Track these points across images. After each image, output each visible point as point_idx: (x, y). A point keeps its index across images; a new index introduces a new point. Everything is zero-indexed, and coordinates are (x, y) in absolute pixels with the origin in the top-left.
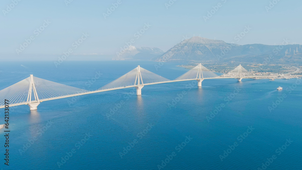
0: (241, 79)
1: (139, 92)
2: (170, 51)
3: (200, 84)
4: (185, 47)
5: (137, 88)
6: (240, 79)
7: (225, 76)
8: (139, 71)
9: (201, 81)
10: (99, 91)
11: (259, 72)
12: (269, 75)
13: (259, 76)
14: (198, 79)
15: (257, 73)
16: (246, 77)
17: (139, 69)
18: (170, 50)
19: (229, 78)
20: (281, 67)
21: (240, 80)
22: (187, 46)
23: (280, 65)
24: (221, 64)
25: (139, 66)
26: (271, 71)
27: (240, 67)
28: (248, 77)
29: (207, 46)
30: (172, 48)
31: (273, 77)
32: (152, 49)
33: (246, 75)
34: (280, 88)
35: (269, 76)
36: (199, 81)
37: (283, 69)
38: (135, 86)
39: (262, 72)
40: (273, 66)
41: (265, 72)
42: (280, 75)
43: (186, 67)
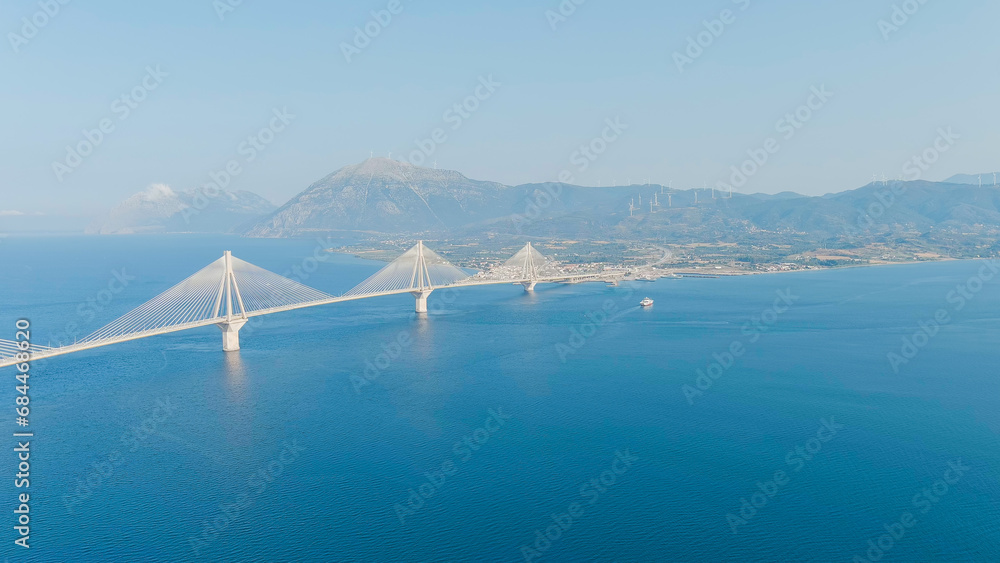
0: (533, 285)
1: (232, 342)
2: (298, 201)
3: (422, 306)
4: (345, 190)
5: (225, 326)
6: (529, 284)
7: (481, 279)
8: (230, 270)
9: (426, 294)
10: (88, 347)
11: (571, 262)
12: (601, 270)
13: (577, 275)
14: (417, 290)
15: (572, 267)
16: (544, 278)
17: (229, 262)
18: (296, 200)
19: (495, 282)
20: (623, 247)
21: (531, 288)
22: (351, 188)
23: (619, 242)
24: (461, 243)
25: (229, 253)
26: (603, 260)
27: (528, 251)
28: (549, 278)
29: (415, 188)
30: (302, 194)
31: (613, 275)
32: (234, 197)
33: (541, 274)
34: (648, 302)
35: (603, 275)
36: (419, 294)
37: (633, 253)
38: (216, 320)
39: (581, 262)
40: (603, 245)
41: (589, 263)
42: (630, 270)
43: (358, 253)
